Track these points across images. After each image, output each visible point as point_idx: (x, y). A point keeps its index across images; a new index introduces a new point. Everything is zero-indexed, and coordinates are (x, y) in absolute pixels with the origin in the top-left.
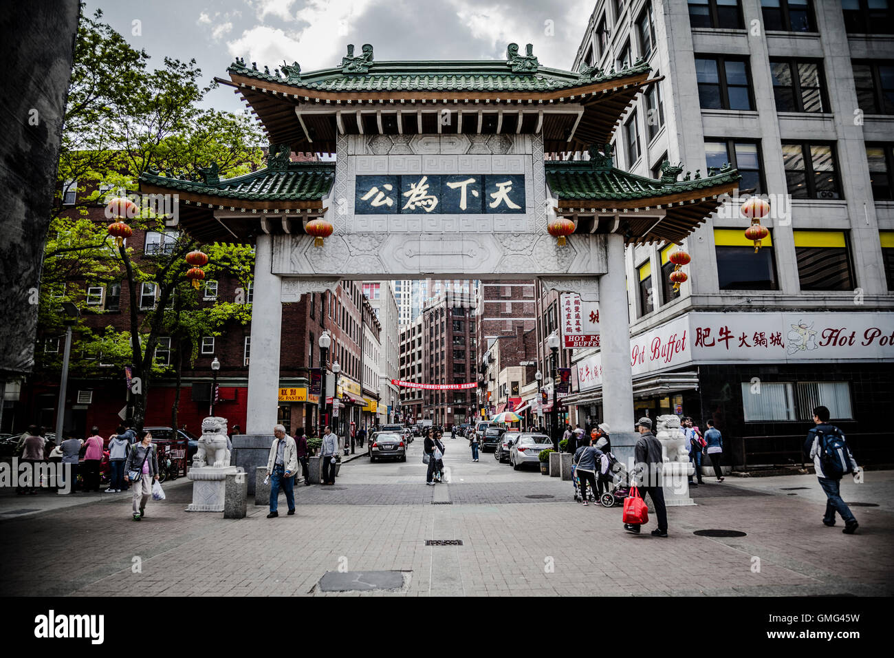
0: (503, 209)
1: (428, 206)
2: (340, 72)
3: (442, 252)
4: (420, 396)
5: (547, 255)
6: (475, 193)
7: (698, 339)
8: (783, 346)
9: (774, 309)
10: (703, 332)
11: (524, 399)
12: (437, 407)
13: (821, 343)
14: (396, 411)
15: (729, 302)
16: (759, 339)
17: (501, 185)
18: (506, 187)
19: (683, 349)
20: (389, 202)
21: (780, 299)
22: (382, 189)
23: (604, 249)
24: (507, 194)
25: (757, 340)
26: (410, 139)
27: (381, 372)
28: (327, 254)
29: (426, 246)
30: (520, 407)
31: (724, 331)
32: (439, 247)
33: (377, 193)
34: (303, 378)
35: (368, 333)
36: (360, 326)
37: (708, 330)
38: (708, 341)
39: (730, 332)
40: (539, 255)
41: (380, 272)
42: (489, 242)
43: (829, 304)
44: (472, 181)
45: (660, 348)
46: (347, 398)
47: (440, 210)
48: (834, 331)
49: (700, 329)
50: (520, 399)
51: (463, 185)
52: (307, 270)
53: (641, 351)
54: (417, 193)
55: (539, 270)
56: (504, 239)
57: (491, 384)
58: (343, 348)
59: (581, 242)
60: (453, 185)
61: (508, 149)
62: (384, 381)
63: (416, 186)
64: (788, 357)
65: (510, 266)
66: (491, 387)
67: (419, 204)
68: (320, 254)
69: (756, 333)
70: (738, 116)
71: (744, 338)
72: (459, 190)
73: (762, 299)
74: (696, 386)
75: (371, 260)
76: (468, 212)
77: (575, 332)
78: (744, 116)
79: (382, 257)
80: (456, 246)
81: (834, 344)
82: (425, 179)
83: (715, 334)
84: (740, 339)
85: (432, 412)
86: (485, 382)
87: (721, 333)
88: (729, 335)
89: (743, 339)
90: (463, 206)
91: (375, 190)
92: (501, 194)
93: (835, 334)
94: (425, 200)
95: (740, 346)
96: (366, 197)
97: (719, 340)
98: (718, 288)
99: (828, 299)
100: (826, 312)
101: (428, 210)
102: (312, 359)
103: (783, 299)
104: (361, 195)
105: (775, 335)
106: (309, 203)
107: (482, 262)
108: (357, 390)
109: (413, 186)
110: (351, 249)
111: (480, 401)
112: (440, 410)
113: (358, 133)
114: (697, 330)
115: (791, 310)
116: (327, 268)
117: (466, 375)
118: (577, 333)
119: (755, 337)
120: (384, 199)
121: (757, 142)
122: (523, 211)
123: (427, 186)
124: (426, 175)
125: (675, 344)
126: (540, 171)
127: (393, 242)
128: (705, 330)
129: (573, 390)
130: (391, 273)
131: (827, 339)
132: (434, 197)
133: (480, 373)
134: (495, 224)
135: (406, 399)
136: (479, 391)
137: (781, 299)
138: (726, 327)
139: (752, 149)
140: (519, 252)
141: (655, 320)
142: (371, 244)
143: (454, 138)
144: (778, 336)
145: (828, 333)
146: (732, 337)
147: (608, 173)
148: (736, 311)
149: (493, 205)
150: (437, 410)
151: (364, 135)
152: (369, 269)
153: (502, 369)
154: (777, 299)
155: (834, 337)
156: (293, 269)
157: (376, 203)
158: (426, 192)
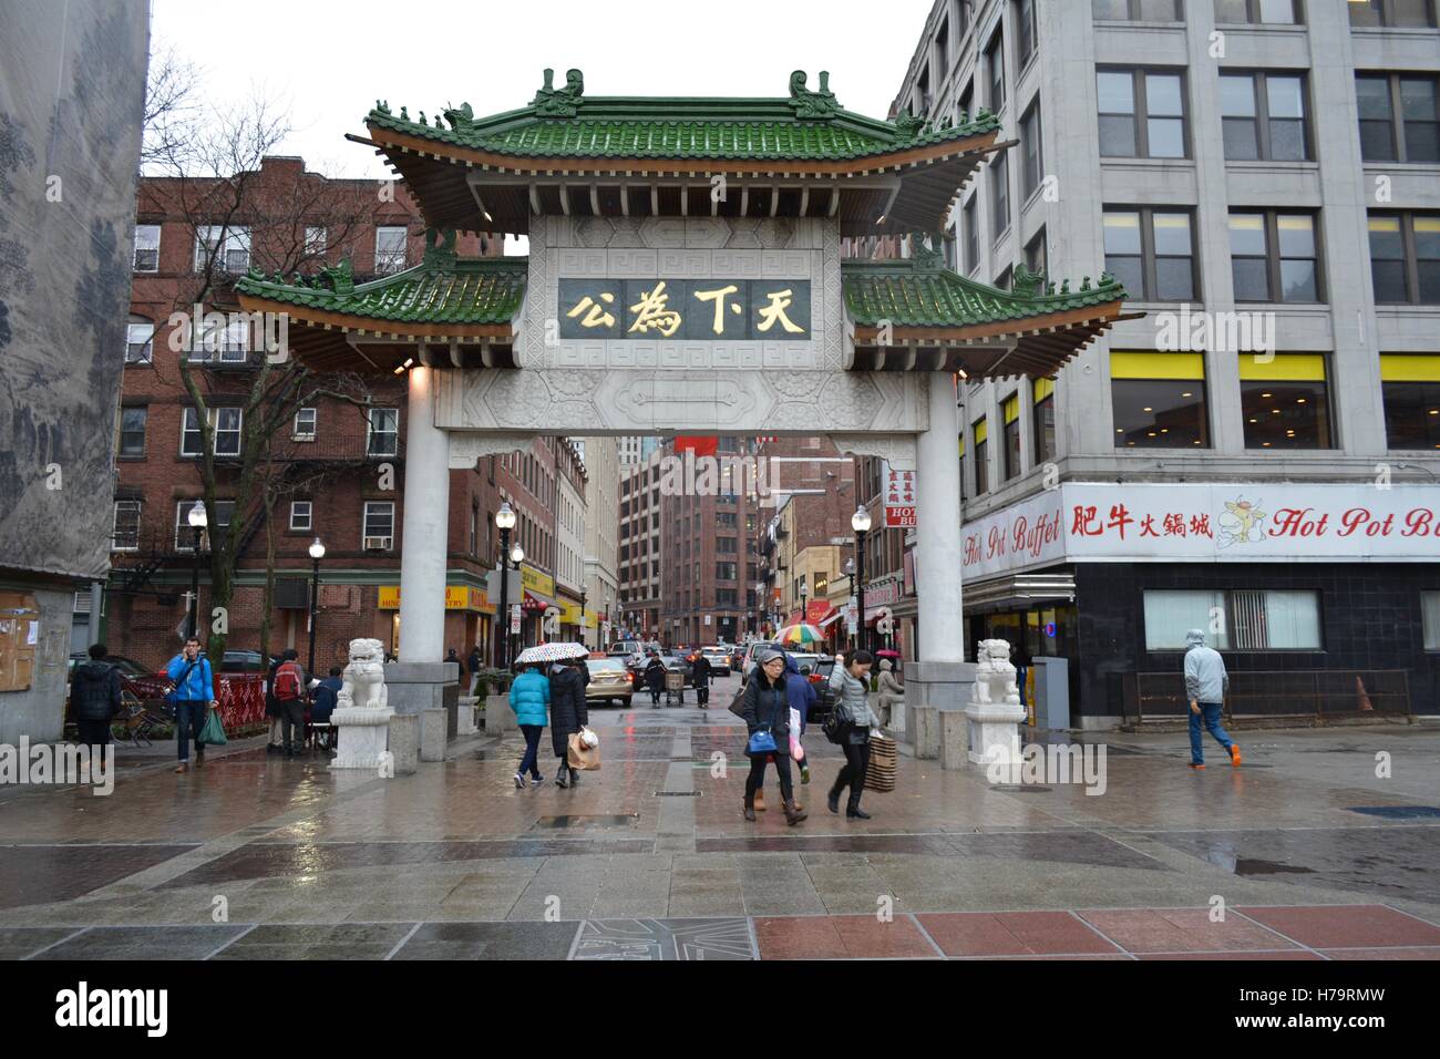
0: (777, 332)
1: (667, 327)
2: (533, 115)
3: (686, 398)
4: (656, 594)
5: (839, 403)
6: (737, 308)
7: (1076, 524)
8: (1211, 536)
9: (1200, 478)
10: (1085, 513)
11: (833, 604)
12: (686, 615)
13: (1271, 532)
14: (613, 623)
15: (1128, 467)
16: (1174, 524)
17: (775, 297)
18: (782, 299)
19: (1055, 538)
20: (609, 320)
21: (1210, 462)
22: (598, 300)
23: (925, 396)
24: (785, 310)
25: (1170, 526)
26: (640, 223)
27: (589, 553)
28: (517, 398)
29: (661, 389)
30: (826, 619)
31: (1118, 512)
32: (683, 389)
33: (591, 307)
34: (462, 571)
35: (566, 489)
36: (552, 477)
37: (1093, 510)
38: (1092, 526)
39: (1126, 513)
40: (828, 403)
41: (595, 426)
42: (755, 384)
43: (1289, 470)
44: (732, 289)
45: (1026, 534)
46: (531, 600)
47: (683, 333)
48: (1293, 513)
49: (1081, 508)
50: (827, 604)
51: (719, 296)
52: (487, 422)
53: (1000, 536)
54: (650, 306)
55: (828, 426)
56: (777, 380)
57: (780, 576)
58: (524, 517)
59: (891, 384)
60: (703, 296)
61: (786, 240)
62: (591, 569)
63: (649, 297)
64: (1218, 552)
65: (785, 419)
66: (780, 580)
67: (653, 324)
68: (506, 399)
69: (1169, 515)
70: (1161, 169)
71: (1149, 522)
72: (713, 302)
73: (1180, 462)
74: (1071, 596)
75: (581, 409)
76: (726, 336)
77: (902, 502)
78: (1171, 169)
79: (598, 404)
80: (707, 389)
81: (1293, 533)
82: (662, 285)
83: (1103, 516)
84: (1143, 524)
85: (677, 623)
86: (771, 572)
87: (1113, 515)
88: (1126, 517)
89: (1147, 524)
90: (719, 327)
91: (587, 301)
92: (775, 309)
93: (1295, 518)
94: (662, 318)
95: (1142, 535)
96: (574, 313)
97: (1110, 526)
98: (1113, 445)
99: (1288, 462)
100: (1283, 484)
101: (666, 333)
102: (476, 537)
103: (1216, 462)
104: (566, 309)
105: (1199, 518)
106: (492, 328)
107: (745, 412)
108: (546, 586)
109: (644, 296)
110: (553, 391)
111: (761, 606)
112: (691, 620)
113: (562, 213)
114: (1076, 509)
115: (1227, 479)
116: (517, 419)
117: (738, 558)
118: (907, 504)
119: (1166, 521)
120: (600, 315)
121: (1190, 210)
122: (806, 336)
123: (665, 297)
124: (663, 280)
125: (1045, 528)
126: (834, 276)
127: (615, 381)
128: (1088, 510)
129: (907, 592)
130: (611, 428)
131: (1282, 525)
132: (676, 314)
133: (762, 554)
134: (765, 356)
135: (631, 599)
136: (760, 587)
137: (1212, 461)
138: (1122, 506)
139: (1180, 222)
140: (799, 399)
141: (1022, 488)
142: (583, 385)
143: (705, 224)
144: (1204, 520)
145: (1284, 516)
146: (1130, 521)
147: (936, 277)
148: (1139, 480)
149: (763, 327)
150: (686, 620)
151: (570, 215)
152: (580, 422)
153: (799, 550)
154: (1206, 462)
155: (1293, 522)
156: (466, 420)
157: (589, 322)
158: (663, 305)
